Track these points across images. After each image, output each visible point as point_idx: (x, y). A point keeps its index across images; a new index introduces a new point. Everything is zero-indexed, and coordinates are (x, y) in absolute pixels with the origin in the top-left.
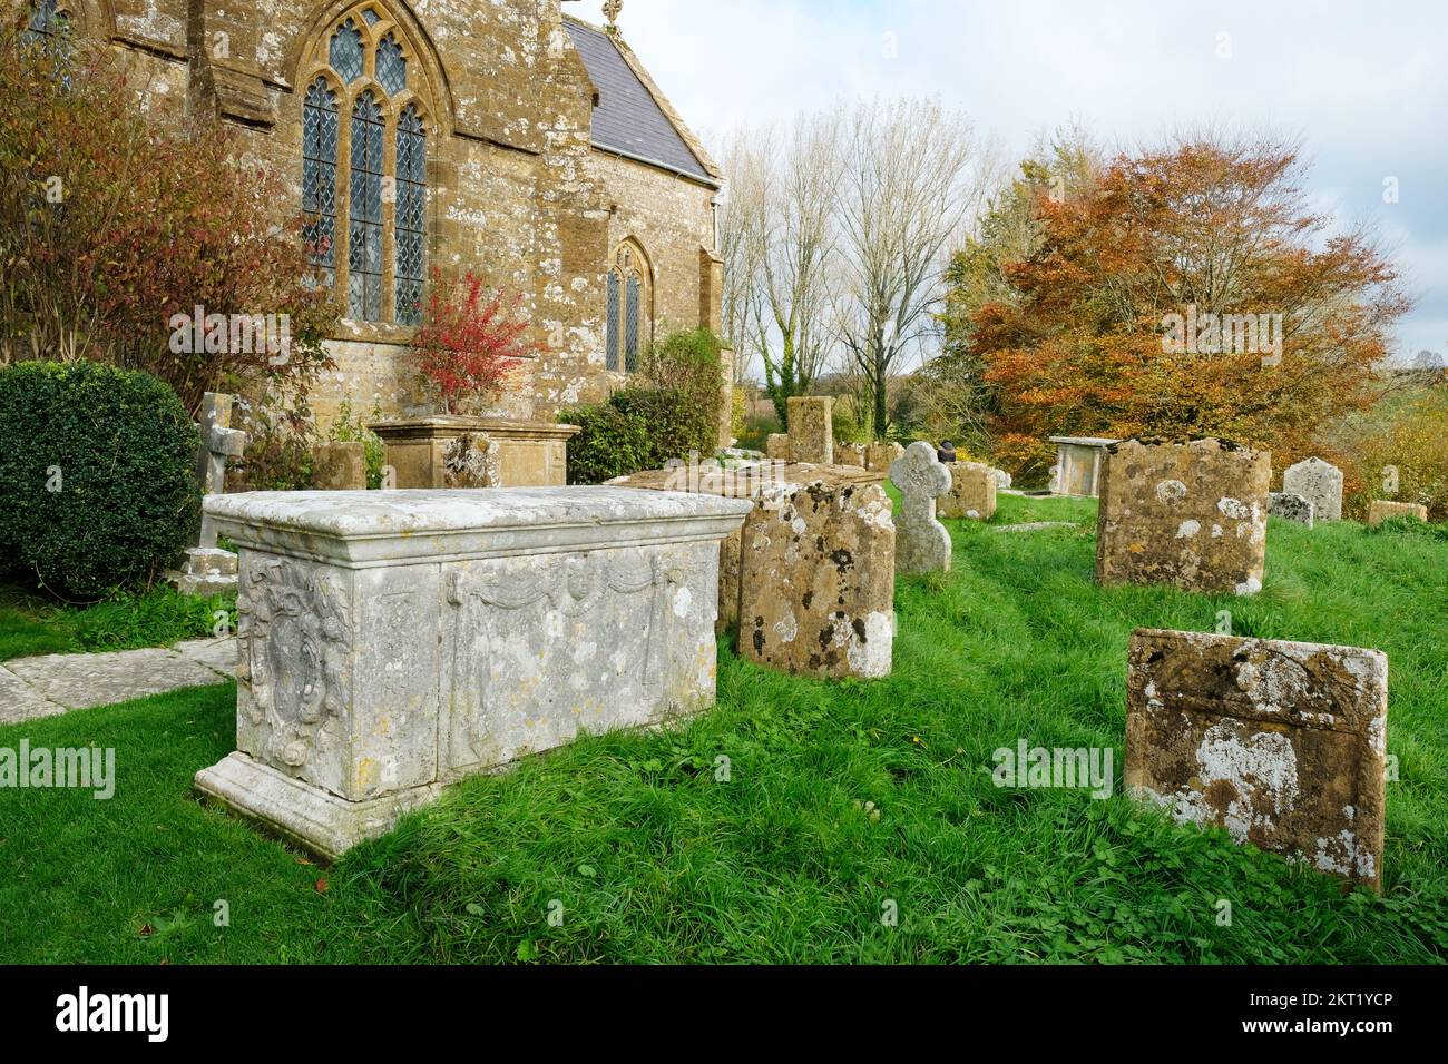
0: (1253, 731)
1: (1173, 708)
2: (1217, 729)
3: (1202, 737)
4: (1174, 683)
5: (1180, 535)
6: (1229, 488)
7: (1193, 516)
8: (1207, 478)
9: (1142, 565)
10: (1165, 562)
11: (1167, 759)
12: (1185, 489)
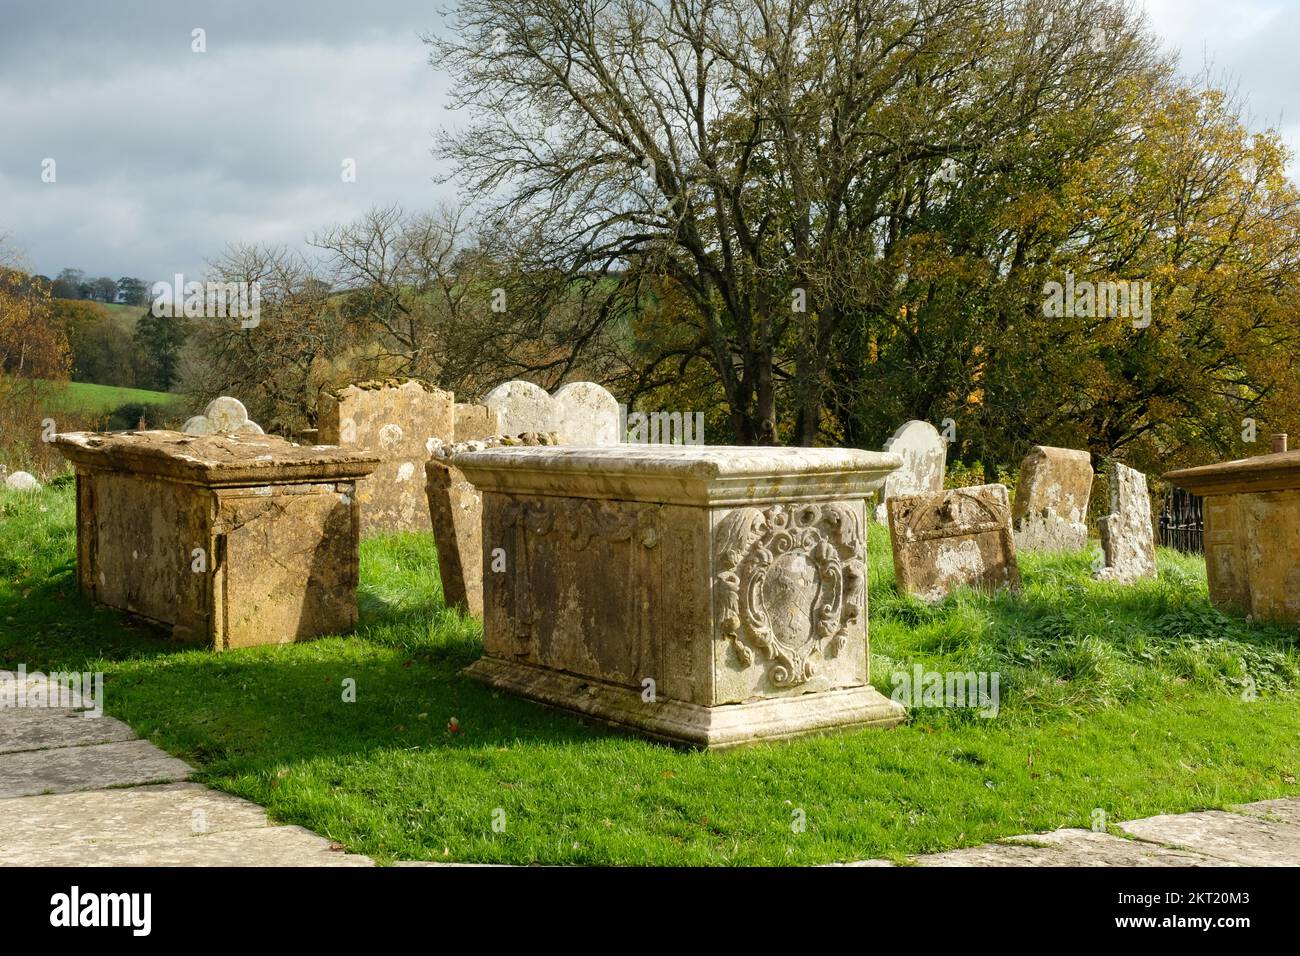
0: (959, 542)
1: (921, 540)
2: (943, 547)
3: (936, 554)
4: (918, 527)
5: (399, 480)
6: (434, 428)
7: (408, 459)
8: (418, 420)
9: (370, 514)
10: (388, 508)
11: (923, 572)
12: (401, 432)
